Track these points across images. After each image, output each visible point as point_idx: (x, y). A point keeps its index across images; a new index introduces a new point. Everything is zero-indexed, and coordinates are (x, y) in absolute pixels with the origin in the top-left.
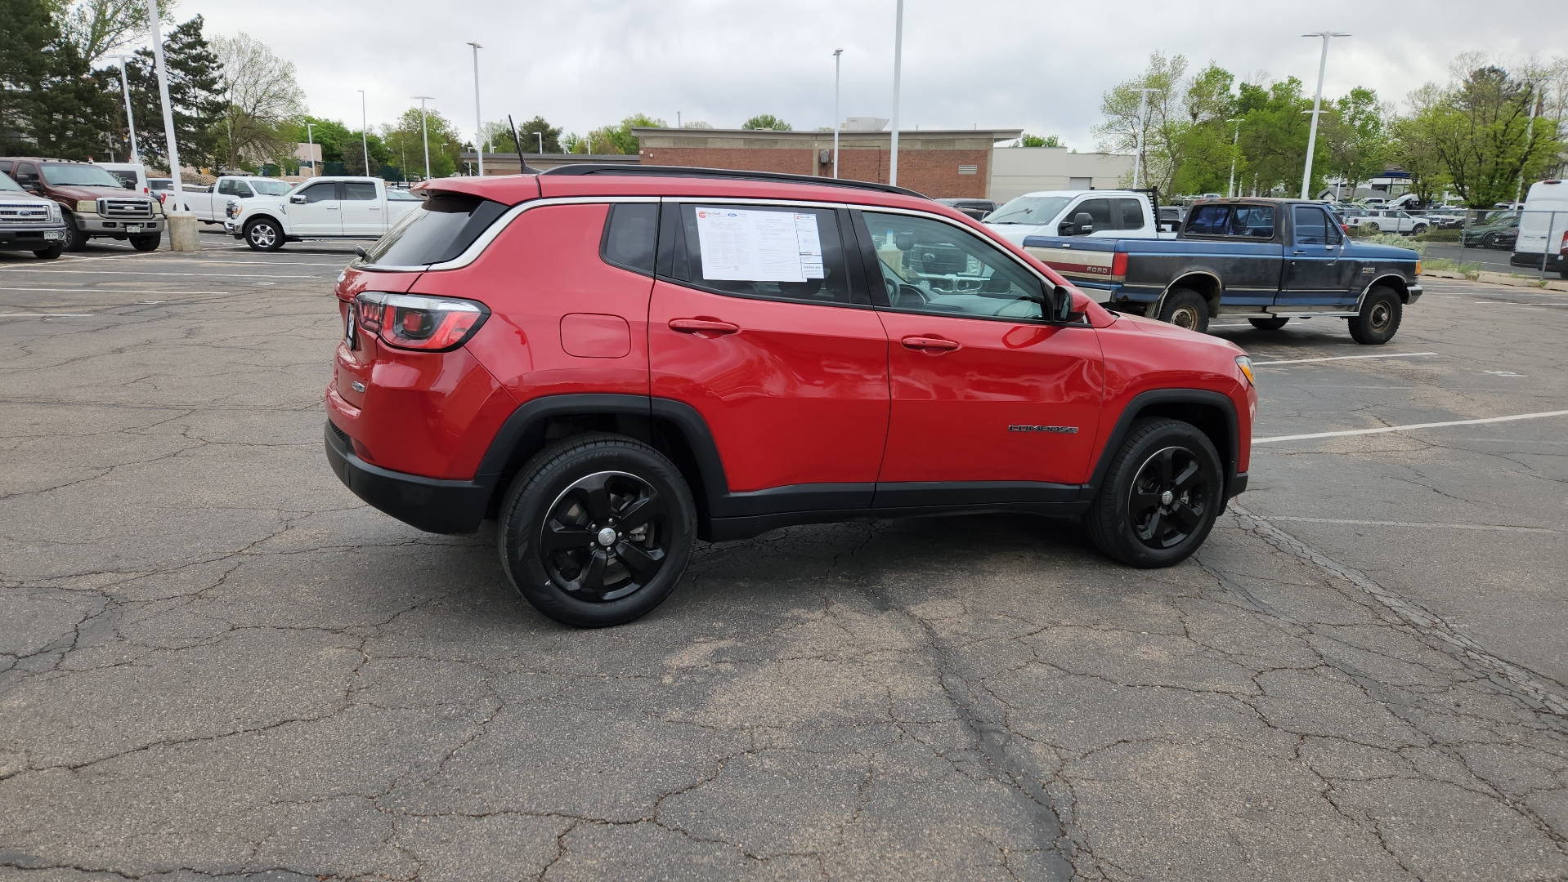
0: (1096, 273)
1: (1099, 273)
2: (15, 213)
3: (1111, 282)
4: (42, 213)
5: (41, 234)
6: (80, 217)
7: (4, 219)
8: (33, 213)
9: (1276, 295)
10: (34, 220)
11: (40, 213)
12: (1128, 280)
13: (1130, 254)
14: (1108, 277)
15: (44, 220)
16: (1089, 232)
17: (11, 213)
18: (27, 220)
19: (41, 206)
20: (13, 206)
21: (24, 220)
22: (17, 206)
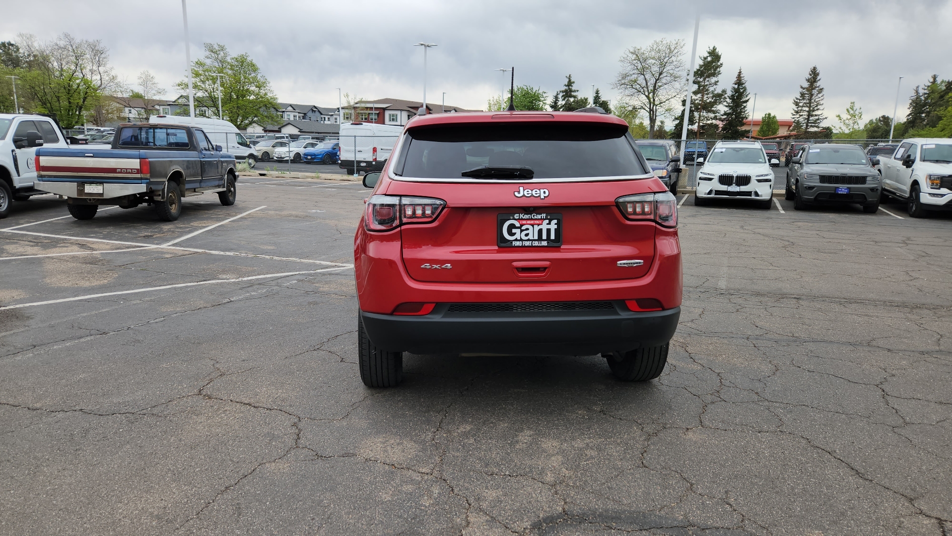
0: (126, 173)
1: (129, 173)
3: (141, 179)
9: (201, 181)
12: (152, 176)
13: (150, 160)
14: (139, 176)
16: (41, 145)
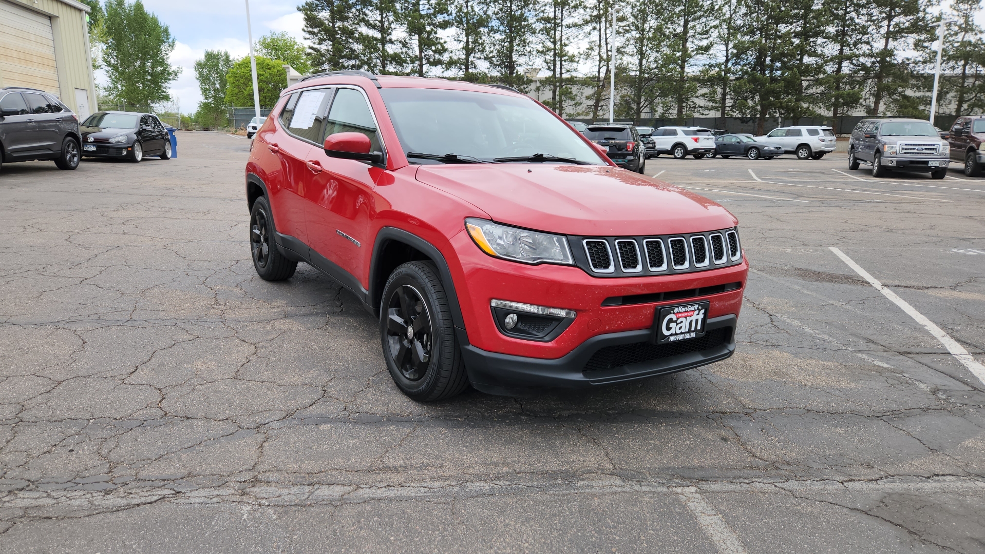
2: (914, 149)
4: (933, 149)
5: (927, 162)
6: (979, 154)
7: (905, 153)
8: (926, 149)
10: (925, 153)
11: (931, 149)
15: (933, 154)
17: (911, 149)
18: (921, 153)
19: (934, 145)
20: (914, 145)
21: (918, 153)
22: (916, 145)
